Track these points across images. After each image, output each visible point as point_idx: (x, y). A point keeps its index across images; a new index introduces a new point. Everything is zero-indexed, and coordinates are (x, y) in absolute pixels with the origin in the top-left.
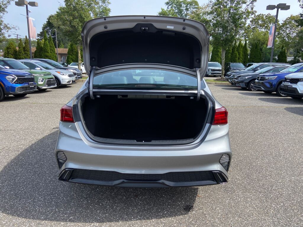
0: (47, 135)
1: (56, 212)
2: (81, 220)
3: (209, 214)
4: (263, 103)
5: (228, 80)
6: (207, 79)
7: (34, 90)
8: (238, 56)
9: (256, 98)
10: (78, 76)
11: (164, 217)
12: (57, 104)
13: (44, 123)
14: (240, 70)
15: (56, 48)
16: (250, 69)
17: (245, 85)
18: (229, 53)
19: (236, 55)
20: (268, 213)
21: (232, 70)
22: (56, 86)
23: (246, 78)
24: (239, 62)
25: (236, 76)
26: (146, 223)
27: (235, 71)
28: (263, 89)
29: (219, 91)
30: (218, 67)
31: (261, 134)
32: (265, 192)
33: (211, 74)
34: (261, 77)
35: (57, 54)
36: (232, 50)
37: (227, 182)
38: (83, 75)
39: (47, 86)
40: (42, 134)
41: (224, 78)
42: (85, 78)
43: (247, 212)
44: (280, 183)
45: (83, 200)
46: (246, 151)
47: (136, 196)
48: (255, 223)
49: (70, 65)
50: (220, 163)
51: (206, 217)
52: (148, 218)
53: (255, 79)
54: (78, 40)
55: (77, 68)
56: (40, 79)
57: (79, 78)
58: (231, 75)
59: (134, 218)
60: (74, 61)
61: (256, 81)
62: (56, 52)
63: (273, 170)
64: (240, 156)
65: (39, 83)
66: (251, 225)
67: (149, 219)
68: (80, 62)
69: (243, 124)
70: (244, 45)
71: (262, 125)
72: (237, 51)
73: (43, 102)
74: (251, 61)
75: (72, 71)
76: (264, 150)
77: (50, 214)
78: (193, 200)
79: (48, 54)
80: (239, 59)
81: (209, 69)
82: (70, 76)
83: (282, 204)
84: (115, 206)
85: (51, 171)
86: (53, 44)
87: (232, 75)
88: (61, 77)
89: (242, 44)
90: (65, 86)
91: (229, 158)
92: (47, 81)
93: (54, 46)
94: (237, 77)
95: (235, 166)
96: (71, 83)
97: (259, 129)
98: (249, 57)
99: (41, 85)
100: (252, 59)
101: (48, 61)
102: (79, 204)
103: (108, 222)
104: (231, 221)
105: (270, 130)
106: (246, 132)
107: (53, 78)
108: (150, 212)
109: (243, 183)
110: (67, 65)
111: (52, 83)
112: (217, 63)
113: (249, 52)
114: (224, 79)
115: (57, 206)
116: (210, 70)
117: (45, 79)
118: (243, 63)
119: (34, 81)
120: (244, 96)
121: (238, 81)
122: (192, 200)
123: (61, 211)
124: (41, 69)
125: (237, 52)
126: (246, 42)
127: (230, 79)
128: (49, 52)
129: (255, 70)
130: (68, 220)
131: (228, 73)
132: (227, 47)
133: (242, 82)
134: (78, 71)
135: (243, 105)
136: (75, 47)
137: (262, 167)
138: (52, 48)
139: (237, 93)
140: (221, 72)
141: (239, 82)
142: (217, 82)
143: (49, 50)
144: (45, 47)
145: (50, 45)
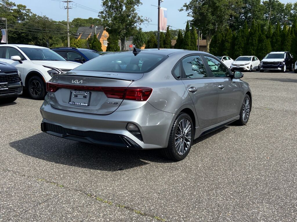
35: (198, 46)
138: (193, 40)
143: (190, 43)
144: (185, 40)
145: (191, 36)
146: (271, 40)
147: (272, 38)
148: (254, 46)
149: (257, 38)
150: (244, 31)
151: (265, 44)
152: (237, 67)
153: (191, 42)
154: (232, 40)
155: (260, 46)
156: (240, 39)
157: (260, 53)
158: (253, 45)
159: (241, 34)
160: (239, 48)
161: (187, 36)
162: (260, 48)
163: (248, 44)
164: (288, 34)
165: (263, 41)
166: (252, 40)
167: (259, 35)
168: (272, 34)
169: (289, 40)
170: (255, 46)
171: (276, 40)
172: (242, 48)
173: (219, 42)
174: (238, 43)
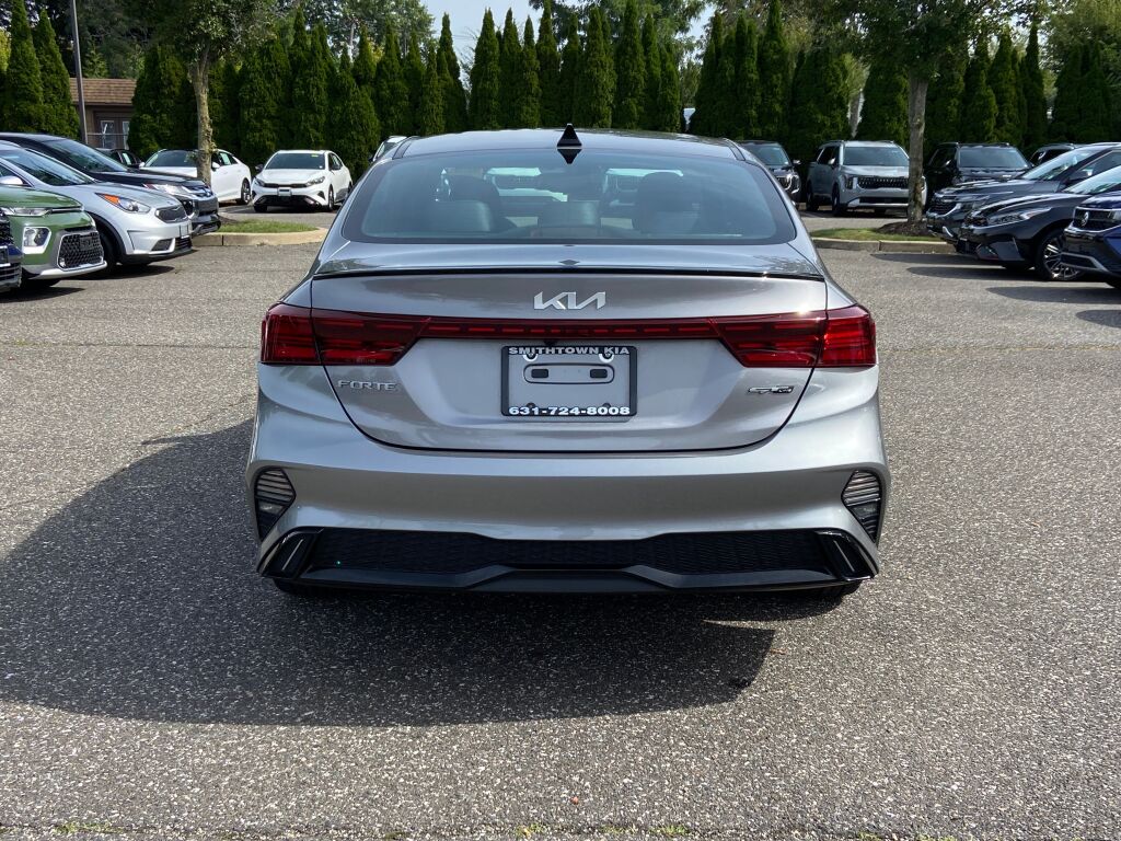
0: (128, 465)
1: (247, 700)
2: (347, 719)
3: (809, 700)
4: (1093, 330)
5: (939, 231)
6: (838, 226)
7: (11, 281)
8: (994, 108)
9: (1064, 310)
10: (201, 214)
11: (646, 710)
12: (127, 345)
13: (96, 423)
14: (1004, 180)
15: (73, 73)
16: (1049, 174)
17: (1021, 252)
18: (952, 94)
19: (986, 106)
20: (1026, 697)
21: (964, 178)
22: (103, 264)
23: (1026, 216)
24: (1002, 142)
25: (976, 209)
26: (582, 725)
27: (977, 184)
28: (1100, 267)
29: (895, 280)
30: (894, 164)
31: (1058, 453)
32: (1031, 640)
33: (863, 199)
34: (1091, 213)
35: (78, 106)
36: (966, 78)
37: (872, 576)
38: (222, 213)
39: (63, 264)
40: (103, 462)
41: (921, 222)
42: (234, 227)
43: (952, 693)
44: (1095, 612)
45: (340, 668)
46: (982, 513)
47: (539, 654)
48: (975, 721)
49: (150, 163)
50: (845, 505)
51: (798, 707)
52: (586, 713)
53: (1066, 223)
54: (195, 40)
55: (192, 179)
56: (30, 232)
57: (206, 225)
58: (954, 204)
59: (536, 712)
60: (165, 143)
61: (1072, 229)
62: (75, 99)
63: (1078, 574)
64: (953, 530)
65: (27, 250)
66: (961, 726)
67: (592, 715)
68: (207, 146)
69: (983, 417)
70: (1023, 53)
71: (1068, 419)
72: (988, 83)
73: (62, 338)
74: (1063, 137)
75: (171, 190)
76: (1057, 510)
77: (227, 704)
78: (754, 665)
79: (32, 107)
80: (999, 123)
81: (851, 179)
82: (166, 215)
83: (1088, 673)
84: (463, 682)
85: (191, 586)
86: (59, 56)
87: (958, 206)
88: (123, 221)
89: (1015, 51)
90: (140, 267)
91: (877, 489)
92: (64, 241)
93: (63, 65)
94: (983, 212)
95: (930, 562)
96: (172, 248)
97: (1053, 434)
98: (1049, 113)
99: (34, 259)
100: (1063, 123)
101: (50, 145)
102: (327, 678)
103: (445, 721)
104: (888, 718)
105: (1099, 438)
106: (993, 449)
107: (90, 228)
108: (594, 696)
109: (950, 613)
110: (132, 161)
111: (84, 248)
112: (892, 145)
113: (1050, 90)
114: (923, 227)
115: (247, 685)
116: (855, 180)
117: (55, 229)
118: (1019, 148)
119: (9, 242)
120: (1010, 302)
121: (984, 235)
122: (749, 663)
123: (268, 696)
124: (25, 184)
125: (990, 91)
126: (1033, 37)
127: (950, 222)
128: (40, 96)
129: (1068, 177)
130: (299, 720)
131: (944, 194)
132: (937, 67)
133: (1004, 236)
134: (202, 191)
135: (999, 342)
136: (172, 72)
137: (1037, 564)
138: (52, 77)
139: (978, 290)
140: (906, 191)
141: (987, 239)
142: (889, 240)
143: (41, 89)
144: (16, 75)
145: (41, 62)
146: (372, 90)
147: (375, 83)
148: (314, 111)
149: (324, 83)
150: (268, 54)
151: (356, 106)
152: (282, 193)
153: (45, 86)
154: (224, 83)
155: (338, 112)
156: (260, 82)
157: (341, 138)
158: (310, 108)
159: (258, 61)
160: (259, 117)
161: (25, 59)
162: (337, 119)
163: (289, 102)
164: (429, 70)
165: (347, 94)
166: (306, 87)
167: (328, 69)
168: (374, 70)
169: (436, 92)
170: (319, 113)
171: (392, 93)
172: (270, 118)
173: (174, 92)
174: (251, 99)
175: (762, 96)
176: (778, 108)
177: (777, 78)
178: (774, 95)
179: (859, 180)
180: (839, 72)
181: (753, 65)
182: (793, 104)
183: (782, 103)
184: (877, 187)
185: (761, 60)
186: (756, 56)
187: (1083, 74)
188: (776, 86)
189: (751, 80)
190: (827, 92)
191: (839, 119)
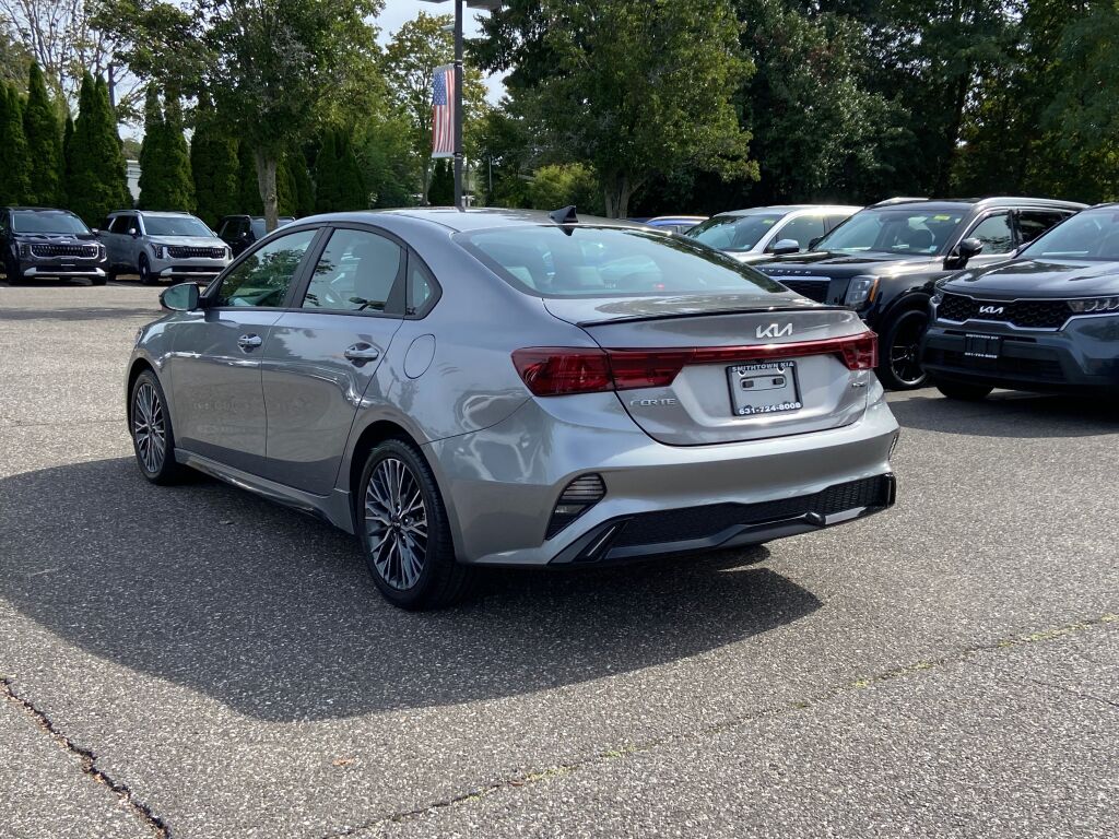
81: (160, 248)
112: (190, 216)
175: (34, 161)
176: (53, 175)
177: (48, 145)
178: (47, 161)
179: (169, 250)
180: (115, 143)
181: (20, 129)
182: (69, 171)
183: (57, 171)
184: (188, 257)
185: (28, 125)
186: (21, 121)
187: (339, 158)
188: (48, 153)
189: (18, 144)
190: (105, 161)
191: (120, 189)
